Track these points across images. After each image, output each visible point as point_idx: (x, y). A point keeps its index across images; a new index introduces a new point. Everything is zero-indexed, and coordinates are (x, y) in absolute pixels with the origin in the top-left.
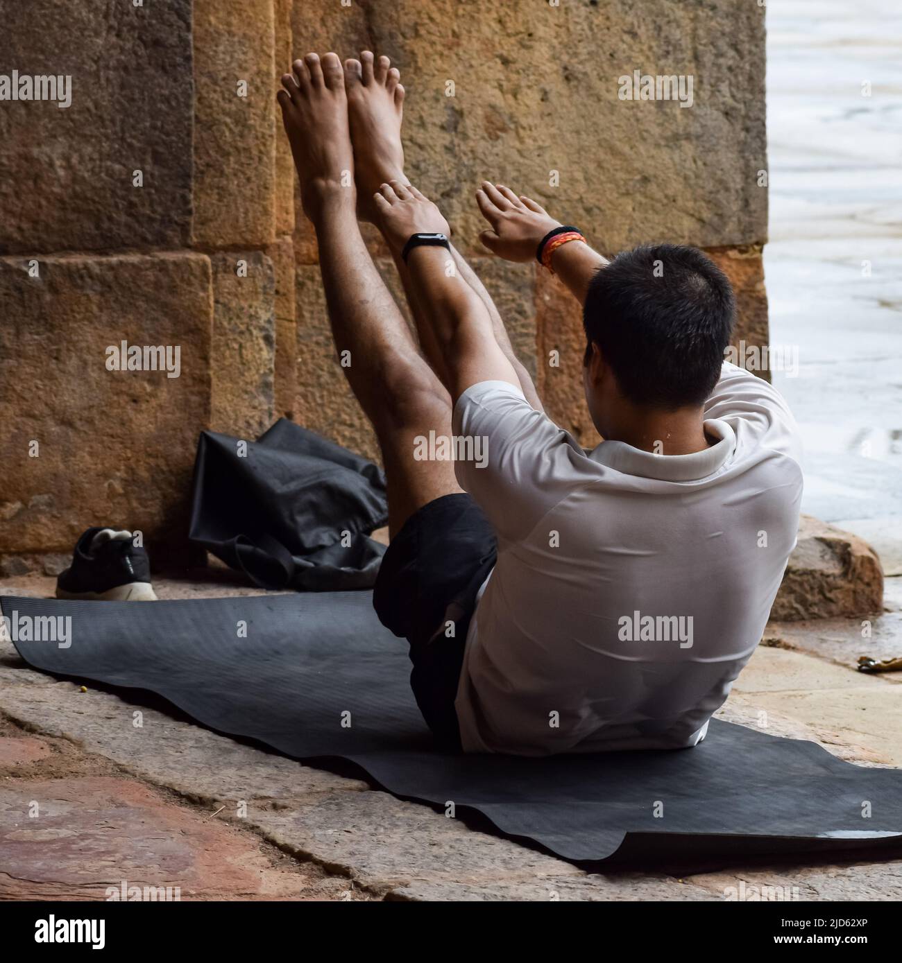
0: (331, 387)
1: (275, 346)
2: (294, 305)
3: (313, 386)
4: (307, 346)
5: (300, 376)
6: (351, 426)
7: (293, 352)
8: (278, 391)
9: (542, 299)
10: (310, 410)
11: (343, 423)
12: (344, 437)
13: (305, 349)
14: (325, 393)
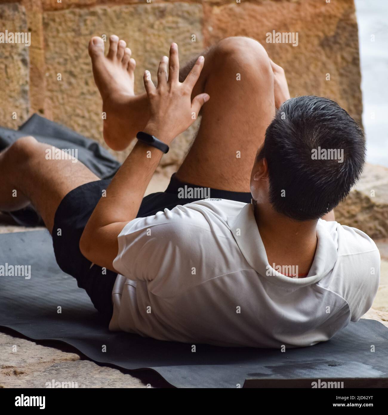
0: (69, 92)
1: (29, 66)
2: (42, 39)
3: (56, 91)
4: (52, 65)
5: (48, 85)
6: (83, 117)
7: (42, 69)
8: (33, 96)
9: (207, 30)
10: (55, 107)
11: (78, 115)
12: (79, 125)
13: (50, 67)
14: (65, 96)
